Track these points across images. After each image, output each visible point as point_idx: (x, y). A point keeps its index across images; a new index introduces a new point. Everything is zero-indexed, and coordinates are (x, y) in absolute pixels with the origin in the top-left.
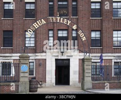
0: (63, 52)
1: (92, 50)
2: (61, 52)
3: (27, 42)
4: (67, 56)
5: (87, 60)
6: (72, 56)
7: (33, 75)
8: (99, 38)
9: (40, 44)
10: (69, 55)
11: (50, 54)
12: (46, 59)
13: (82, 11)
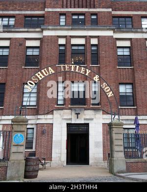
0: (79, 114)
1: (121, 110)
2: (76, 114)
3: (25, 99)
4: (85, 119)
5: (115, 125)
6: (92, 119)
7: (32, 148)
8: (132, 94)
9: (45, 101)
10: (88, 117)
11: (59, 116)
12: (52, 124)
13: (105, 57)
